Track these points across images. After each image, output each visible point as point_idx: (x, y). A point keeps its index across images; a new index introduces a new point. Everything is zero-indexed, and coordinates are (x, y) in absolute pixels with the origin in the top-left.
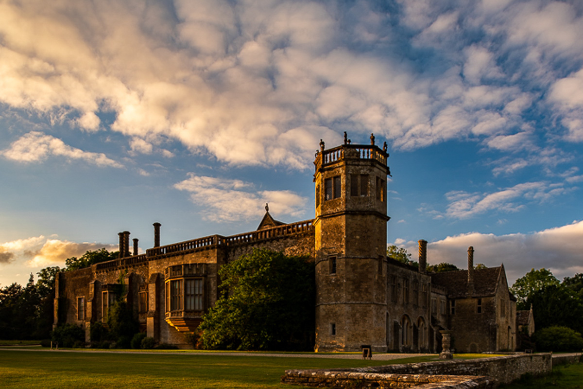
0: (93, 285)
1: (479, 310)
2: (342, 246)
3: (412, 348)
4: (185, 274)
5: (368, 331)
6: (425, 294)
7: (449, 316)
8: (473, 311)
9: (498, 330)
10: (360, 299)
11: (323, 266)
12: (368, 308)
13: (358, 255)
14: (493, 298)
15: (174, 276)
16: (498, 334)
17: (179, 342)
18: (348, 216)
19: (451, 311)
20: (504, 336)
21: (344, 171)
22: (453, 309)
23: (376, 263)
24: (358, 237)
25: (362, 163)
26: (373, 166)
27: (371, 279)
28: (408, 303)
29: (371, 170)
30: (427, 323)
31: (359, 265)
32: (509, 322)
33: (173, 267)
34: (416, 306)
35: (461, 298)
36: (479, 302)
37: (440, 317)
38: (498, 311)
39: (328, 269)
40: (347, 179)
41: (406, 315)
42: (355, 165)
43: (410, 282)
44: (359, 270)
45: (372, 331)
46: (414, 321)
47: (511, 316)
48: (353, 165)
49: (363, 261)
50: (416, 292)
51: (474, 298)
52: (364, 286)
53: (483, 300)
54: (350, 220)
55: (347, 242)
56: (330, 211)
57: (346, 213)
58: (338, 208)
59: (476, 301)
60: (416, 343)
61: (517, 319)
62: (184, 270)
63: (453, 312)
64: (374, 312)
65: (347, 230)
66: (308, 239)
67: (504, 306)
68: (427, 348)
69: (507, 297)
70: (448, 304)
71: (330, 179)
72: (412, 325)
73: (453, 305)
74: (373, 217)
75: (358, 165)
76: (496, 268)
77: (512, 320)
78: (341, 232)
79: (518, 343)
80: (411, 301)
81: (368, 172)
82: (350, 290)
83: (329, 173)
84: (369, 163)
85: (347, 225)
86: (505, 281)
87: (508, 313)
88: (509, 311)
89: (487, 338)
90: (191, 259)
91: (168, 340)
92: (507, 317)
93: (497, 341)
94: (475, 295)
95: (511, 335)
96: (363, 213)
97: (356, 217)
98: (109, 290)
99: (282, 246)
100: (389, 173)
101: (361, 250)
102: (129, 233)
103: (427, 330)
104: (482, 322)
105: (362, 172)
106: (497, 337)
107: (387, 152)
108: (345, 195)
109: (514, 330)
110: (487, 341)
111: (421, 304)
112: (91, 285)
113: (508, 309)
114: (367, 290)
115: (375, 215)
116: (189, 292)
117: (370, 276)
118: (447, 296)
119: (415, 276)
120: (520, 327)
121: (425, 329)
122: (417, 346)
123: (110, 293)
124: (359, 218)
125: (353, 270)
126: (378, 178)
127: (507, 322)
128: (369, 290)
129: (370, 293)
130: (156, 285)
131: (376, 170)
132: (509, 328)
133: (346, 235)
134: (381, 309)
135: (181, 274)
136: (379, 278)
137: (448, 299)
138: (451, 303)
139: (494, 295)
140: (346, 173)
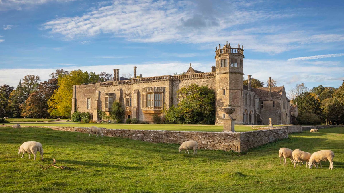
0: (98, 93)
1: (274, 106)
2: (228, 85)
3: (248, 123)
4: (154, 91)
5: (237, 117)
6: (253, 100)
7: (260, 108)
8: (271, 107)
9: (282, 115)
10: (235, 105)
11: (220, 92)
12: (237, 108)
13: (234, 88)
14: (280, 101)
15: (148, 92)
16: (282, 117)
17: (149, 121)
18: (230, 74)
19: (261, 106)
20: (284, 118)
21: (229, 57)
22: (262, 105)
23: (240, 91)
24: (234, 82)
25: (235, 54)
26: (239, 56)
27: (238, 98)
28: (247, 104)
29: (238, 57)
30: (254, 113)
31: (234, 92)
32: (287, 111)
33: (149, 88)
34: (250, 105)
35: (266, 100)
36: (274, 103)
37: (257, 109)
38: (282, 106)
39: (222, 93)
40: (230, 60)
41: (246, 109)
42: (233, 55)
43: (248, 96)
44: (234, 94)
45: (239, 117)
46: (249, 112)
47: (287, 108)
48: (232, 55)
49: (236, 91)
50: (250, 99)
51: (272, 100)
52: (236, 100)
53: (275, 102)
54: (231, 76)
55: (230, 83)
56: (223, 71)
57: (230, 73)
58: (226, 71)
59: (272, 102)
60: (250, 121)
61: (290, 110)
62: (154, 89)
63: (262, 107)
64: (240, 110)
65: (230, 79)
66: (210, 80)
67: (284, 104)
68: (254, 123)
69: (286, 100)
70: (260, 103)
71: (223, 59)
72: (248, 113)
73: (262, 103)
74: (239, 74)
75: (234, 55)
76: (281, 87)
77: (288, 110)
78: (227, 80)
79: (290, 121)
80: (248, 103)
81: (237, 58)
82: (231, 102)
83: (222, 57)
84: (238, 55)
85: (230, 78)
86: (285, 93)
87: (286, 107)
88: (287, 106)
89: (277, 118)
90: (156, 84)
91: (143, 120)
92: (286, 109)
93: (282, 120)
94: (272, 99)
95: (287, 117)
96: (236, 73)
97: (233, 74)
98: (109, 96)
99: (199, 81)
100: (244, 57)
101: (235, 87)
102: (119, 70)
103: (254, 116)
104: (275, 111)
105: (235, 58)
106: (282, 118)
107: (243, 50)
108: (229, 66)
109: (289, 115)
110: (277, 120)
111: (251, 105)
112: (96, 93)
113: (286, 105)
114: (237, 101)
115: (240, 74)
116: (156, 99)
117: (238, 96)
118: (259, 99)
119: (249, 93)
120: (291, 113)
121: (253, 115)
122: (250, 122)
123: (109, 97)
124: (234, 75)
125: (232, 94)
126: (240, 60)
127: (286, 111)
128: (238, 102)
129: (238, 103)
130: (137, 95)
131: (240, 57)
132: (287, 114)
133: (230, 81)
134: (241, 108)
135: (152, 91)
136: (241, 97)
137: (260, 101)
138: (261, 102)
139: (280, 100)
140: (230, 58)
